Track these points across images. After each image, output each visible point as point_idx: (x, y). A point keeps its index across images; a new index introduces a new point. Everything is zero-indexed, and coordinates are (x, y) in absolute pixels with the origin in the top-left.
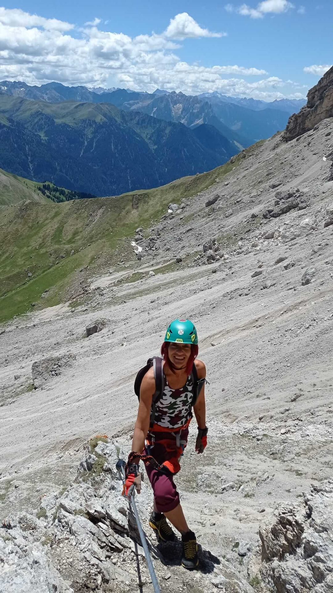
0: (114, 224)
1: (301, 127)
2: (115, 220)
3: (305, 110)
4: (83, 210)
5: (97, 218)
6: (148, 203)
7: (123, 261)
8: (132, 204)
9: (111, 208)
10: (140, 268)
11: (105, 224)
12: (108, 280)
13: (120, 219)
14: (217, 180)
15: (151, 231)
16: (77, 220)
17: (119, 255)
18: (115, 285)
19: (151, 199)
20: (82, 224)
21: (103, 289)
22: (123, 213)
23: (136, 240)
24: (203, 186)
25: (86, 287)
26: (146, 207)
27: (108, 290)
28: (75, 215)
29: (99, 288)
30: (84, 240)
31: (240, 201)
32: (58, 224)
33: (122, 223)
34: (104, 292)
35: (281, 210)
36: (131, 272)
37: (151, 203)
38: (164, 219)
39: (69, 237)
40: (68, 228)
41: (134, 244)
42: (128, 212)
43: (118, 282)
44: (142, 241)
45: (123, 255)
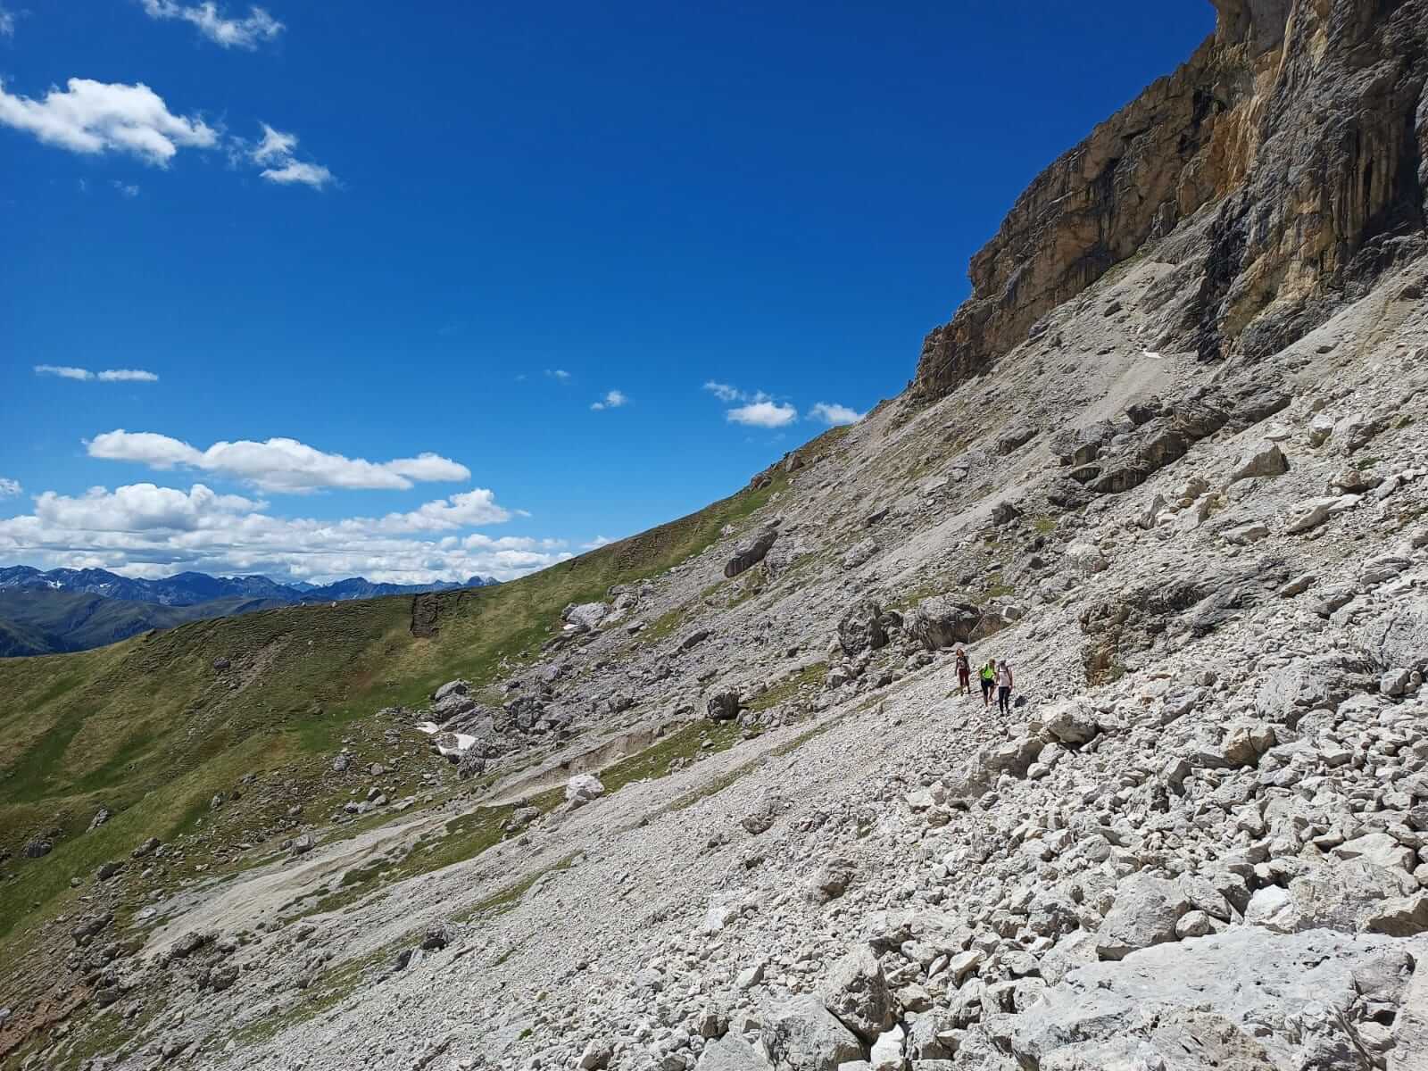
0: (331, 686)
1: (973, 353)
2: (336, 674)
3: (975, 307)
4: (190, 656)
5: (249, 678)
6: (476, 615)
7: (377, 794)
8: (409, 621)
9: (318, 637)
10: (492, 794)
11: (290, 690)
12: (280, 887)
13: (360, 672)
14: (729, 529)
15: (504, 688)
16: (154, 692)
17: (357, 770)
18: (328, 905)
19: (486, 605)
20: (173, 704)
21: (231, 941)
22: (375, 650)
23: (440, 718)
24: (678, 552)
25: (111, 956)
26: (469, 627)
27: (270, 940)
28: (146, 679)
29: (202, 944)
30: (174, 759)
31: (886, 512)
32: (54, 722)
33: (369, 684)
34: (239, 959)
35: (1139, 457)
36: (436, 823)
37: (487, 615)
38: (559, 648)
39: (96, 764)
40: (101, 728)
41: (431, 728)
42: (392, 649)
43: (348, 879)
44: (473, 715)
45: (377, 768)
